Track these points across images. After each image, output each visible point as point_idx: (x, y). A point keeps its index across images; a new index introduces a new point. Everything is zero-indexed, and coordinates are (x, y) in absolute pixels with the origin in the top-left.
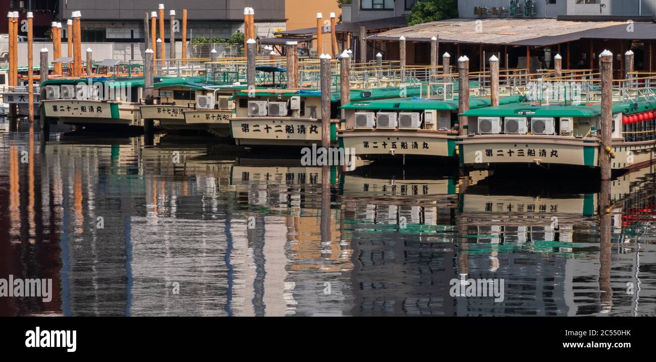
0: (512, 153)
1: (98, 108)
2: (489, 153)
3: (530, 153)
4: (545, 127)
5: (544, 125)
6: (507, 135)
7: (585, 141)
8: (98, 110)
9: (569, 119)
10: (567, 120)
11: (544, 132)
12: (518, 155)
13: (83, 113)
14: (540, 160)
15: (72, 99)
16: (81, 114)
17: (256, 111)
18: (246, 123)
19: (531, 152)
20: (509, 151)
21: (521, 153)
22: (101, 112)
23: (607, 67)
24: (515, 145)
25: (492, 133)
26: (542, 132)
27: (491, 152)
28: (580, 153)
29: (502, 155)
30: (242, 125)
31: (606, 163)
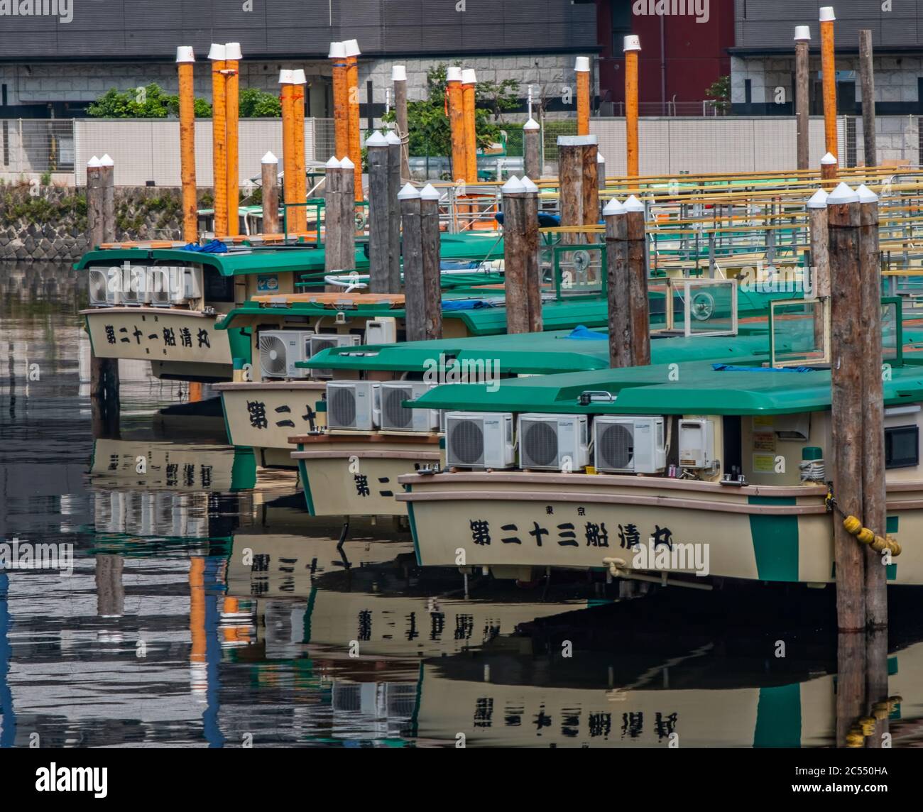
0: (543, 536)
1: (200, 335)
2: (480, 533)
3: (596, 535)
4: (631, 449)
5: (631, 439)
6: (526, 475)
7: (753, 499)
8: (201, 341)
9: (702, 421)
10: (697, 426)
11: (630, 465)
12: (561, 543)
13: (168, 348)
14: (621, 560)
15: (142, 308)
16: (165, 351)
17: (279, 364)
18: (258, 399)
19: (595, 533)
20: (533, 529)
21: (567, 537)
22: (208, 345)
23: (845, 241)
24: (550, 506)
25: (486, 466)
26: (625, 464)
27: (487, 530)
28: (741, 537)
29: (517, 541)
30: (250, 405)
31: (849, 573)
